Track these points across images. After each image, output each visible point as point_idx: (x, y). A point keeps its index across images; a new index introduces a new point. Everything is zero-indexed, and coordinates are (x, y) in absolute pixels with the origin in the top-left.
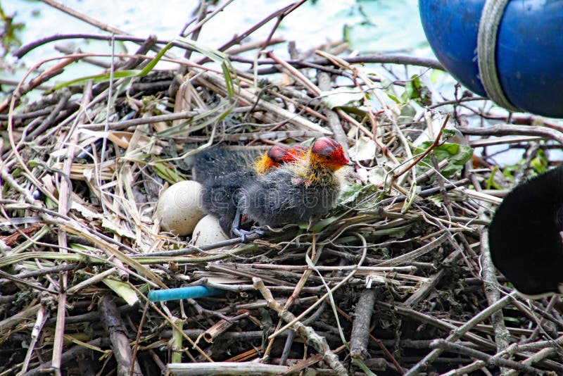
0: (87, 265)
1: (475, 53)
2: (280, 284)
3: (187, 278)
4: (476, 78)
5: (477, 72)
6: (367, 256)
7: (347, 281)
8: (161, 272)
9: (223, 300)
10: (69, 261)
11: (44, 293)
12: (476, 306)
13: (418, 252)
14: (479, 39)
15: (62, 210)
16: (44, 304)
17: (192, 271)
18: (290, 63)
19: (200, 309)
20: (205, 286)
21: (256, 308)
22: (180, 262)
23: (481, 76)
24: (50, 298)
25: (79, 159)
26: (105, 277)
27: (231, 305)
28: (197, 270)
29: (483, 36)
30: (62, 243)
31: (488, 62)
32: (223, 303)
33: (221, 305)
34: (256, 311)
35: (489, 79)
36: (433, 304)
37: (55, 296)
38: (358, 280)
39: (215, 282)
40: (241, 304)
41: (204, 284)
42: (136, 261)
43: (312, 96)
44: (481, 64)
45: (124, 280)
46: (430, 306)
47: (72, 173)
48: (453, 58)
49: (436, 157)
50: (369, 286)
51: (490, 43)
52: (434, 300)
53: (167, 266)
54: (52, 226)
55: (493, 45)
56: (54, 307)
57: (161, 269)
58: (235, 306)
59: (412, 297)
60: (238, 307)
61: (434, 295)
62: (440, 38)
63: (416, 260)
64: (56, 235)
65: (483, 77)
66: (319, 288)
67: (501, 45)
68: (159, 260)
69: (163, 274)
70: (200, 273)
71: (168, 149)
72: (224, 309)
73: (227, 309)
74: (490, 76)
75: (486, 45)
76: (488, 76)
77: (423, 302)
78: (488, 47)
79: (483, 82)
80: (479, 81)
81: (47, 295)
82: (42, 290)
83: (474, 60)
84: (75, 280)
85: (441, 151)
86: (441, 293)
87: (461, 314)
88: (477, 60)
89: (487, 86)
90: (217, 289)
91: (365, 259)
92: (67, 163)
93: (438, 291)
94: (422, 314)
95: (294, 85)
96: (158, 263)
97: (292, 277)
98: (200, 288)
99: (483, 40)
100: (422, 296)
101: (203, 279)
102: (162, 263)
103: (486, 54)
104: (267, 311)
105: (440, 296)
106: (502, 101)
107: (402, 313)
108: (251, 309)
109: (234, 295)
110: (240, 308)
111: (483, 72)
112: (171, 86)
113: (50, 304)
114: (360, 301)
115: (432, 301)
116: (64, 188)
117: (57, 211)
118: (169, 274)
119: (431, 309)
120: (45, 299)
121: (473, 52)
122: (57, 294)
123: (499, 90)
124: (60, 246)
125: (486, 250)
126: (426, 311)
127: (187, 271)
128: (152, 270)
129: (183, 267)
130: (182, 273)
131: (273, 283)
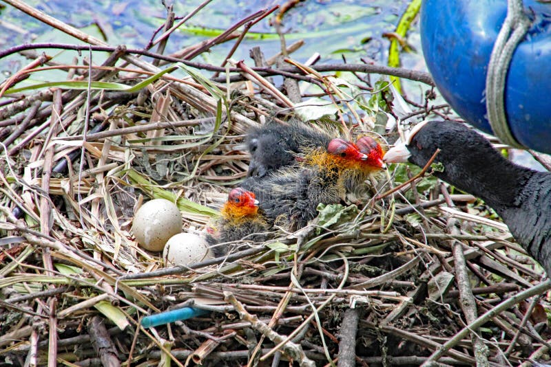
0: (76, 288)
1: (483, 94)
2: (265, 304)
3: (173, 298)
4: (484, 118)
5: (485, 112)
6: (349, 276)
7: (331, 301)
8: (148, 293)
9: (208, 319)
10: (57, 285)
11: (36, 318)
12: (450, 318)
13: (398, 271)
14: (488, 82)
15: (45, 229)
16: (36, 329)
17: (178, 292)
18: (255, 70)
19: (187, 330)
20: (191, 308)
21: (242, 328)
22: (166, 284)
23: (488, 116)
24: (42, 323)
25: (55, 173)
26: (98, 302)
27: (217, 325)
28: (182, 291)
29: (492, 78)
30: (48, 265)
31: (497, 104)
32: (208, 322)
33: (206, 325)
34: (241, 331)
35: (497, 120)
36: (412, 320)
37: (47, 320)
38: (342, 299)
39: (201, 303)
40: (227, 324)
41: (191, 305)
42: (124, 284)
43: (281, 105)
44: (490, 105)
45: (115, 305)
46: (410, 322)
47: (50, 188)
48: (461, 98)
49: (412, 172)
50: (353, 306)
51: (500, 86)
52: (413, 316)
53: (154, 287)
54: (36, 246)
55: (502, 88)
56: (47, 332)
57: (148, 290)
58: (220, 327)
59: (392, 314)
60: (223, 327)
61: (413, 311)
62: (447, 78)
63: (396, 279)
64: (40, 255)
65: (492, 118)
66: (303, 307)
67: (510, 88)
68: (146, 283)
69: (150, 295)
70: (185, 294)
71: (141, 159)
72: (209, 329)
73: (213, 329)
74: (499, 117)
75: (495, 88)
76: (497, 116)
77: (402, 318)
78: (497, 90)
79: (490, 122)
80: (487, 121)
81: (39, 320)
82: (34, 315)
83: (482, 101)
84: (65, 302)
85: (416, 167)
86: (421, 308)
87: (439, 329)
88: (485, 101)
89: (494, 125)
90: (202, 310)
91: (348, 279)
92: (45, 178)
93: (417, 307)
94: (403, 331)
95: (261, 93)
96: (145, 285)
97: (276, 297)
98: (188, 310)
99: (492, 83)
100: (401, 312)
101: (190, 300)
102: (148, 285)
103: (495, 97)
104: (251, 331)
105: (419, 312)
106: (509, 140)
107: (385, 331)
108: (236, 329)
109: (220, 315)
110: (226, 329)
111: (491, 113)
112: (139, 95)
113: (43, 329)
114: (344, 321)
115: (411, 317)
116: (44, 205)
117: (40, 230)
118: (156, 295)
119: (411, 325)
120: (37, 324)
121: (481, 94)
122: (48, 318)
123: (507, 131)
124: (46, 268)
125: (460, 263)
126: (405, 328)
127: (173, 293)
128: (139, 291)
129: (168, 288)
130: (168, 294)
131: (258, 303)
